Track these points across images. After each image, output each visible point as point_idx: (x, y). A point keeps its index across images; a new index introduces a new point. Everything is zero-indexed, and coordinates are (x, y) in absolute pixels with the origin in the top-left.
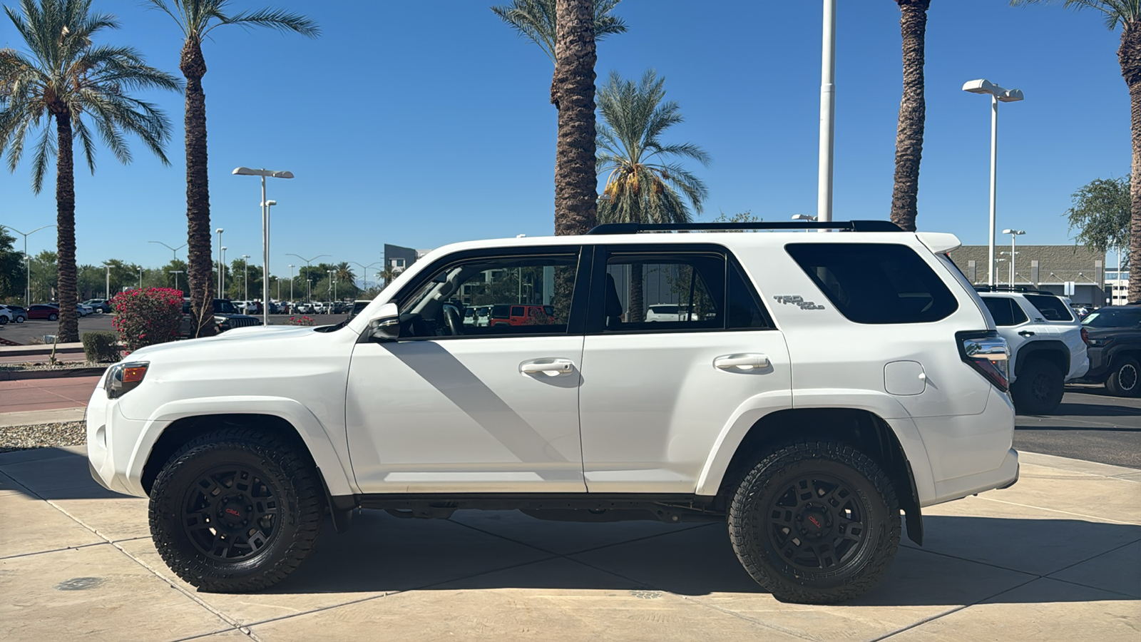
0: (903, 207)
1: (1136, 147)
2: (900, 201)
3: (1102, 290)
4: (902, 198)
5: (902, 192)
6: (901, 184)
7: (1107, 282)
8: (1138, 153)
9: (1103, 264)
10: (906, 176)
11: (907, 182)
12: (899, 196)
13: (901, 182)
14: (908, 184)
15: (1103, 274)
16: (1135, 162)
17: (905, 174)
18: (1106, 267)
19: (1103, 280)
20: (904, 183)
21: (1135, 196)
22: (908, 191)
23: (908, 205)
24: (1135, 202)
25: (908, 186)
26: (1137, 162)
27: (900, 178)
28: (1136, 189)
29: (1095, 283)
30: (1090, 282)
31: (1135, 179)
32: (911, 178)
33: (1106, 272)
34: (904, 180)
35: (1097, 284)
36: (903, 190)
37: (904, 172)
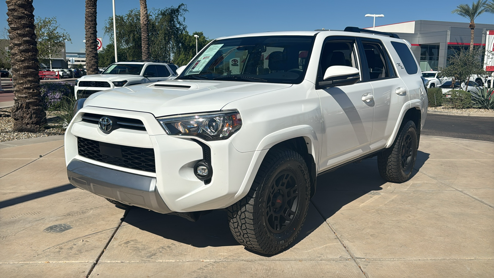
0: (92, 21)
1: (142, 3)
2: (90, 18)
3: (65, 62)
4: (91, 16)
5: (91, 14)
6: (90, 10)
7: (67, 58)
8: (143, 6)
9: (65, 50)
10: (92, 6)
11: (93, 9)
12: (90, 15)
13: (90, 8)
14: (94, 10)
15: (65, 55)
16: (142, 10)
17: (92, 5)
18: (66, 52)
19: (65, 57)
20: (91, 9)
21: (143, 24)
22: (93, 14)
23: (94, 20)
24: (143, 27)
25: (94, 11)
26: (143, 10)
27: (89, 6)
28: (143, 21)
29: (62, 59)
30: (60, 58)
31: (142, 17)
32: (94, 7)
33: (66, 54)
34: (92, 8)
35: (63, 59)
36: (91, 13)
37: (91, 4)
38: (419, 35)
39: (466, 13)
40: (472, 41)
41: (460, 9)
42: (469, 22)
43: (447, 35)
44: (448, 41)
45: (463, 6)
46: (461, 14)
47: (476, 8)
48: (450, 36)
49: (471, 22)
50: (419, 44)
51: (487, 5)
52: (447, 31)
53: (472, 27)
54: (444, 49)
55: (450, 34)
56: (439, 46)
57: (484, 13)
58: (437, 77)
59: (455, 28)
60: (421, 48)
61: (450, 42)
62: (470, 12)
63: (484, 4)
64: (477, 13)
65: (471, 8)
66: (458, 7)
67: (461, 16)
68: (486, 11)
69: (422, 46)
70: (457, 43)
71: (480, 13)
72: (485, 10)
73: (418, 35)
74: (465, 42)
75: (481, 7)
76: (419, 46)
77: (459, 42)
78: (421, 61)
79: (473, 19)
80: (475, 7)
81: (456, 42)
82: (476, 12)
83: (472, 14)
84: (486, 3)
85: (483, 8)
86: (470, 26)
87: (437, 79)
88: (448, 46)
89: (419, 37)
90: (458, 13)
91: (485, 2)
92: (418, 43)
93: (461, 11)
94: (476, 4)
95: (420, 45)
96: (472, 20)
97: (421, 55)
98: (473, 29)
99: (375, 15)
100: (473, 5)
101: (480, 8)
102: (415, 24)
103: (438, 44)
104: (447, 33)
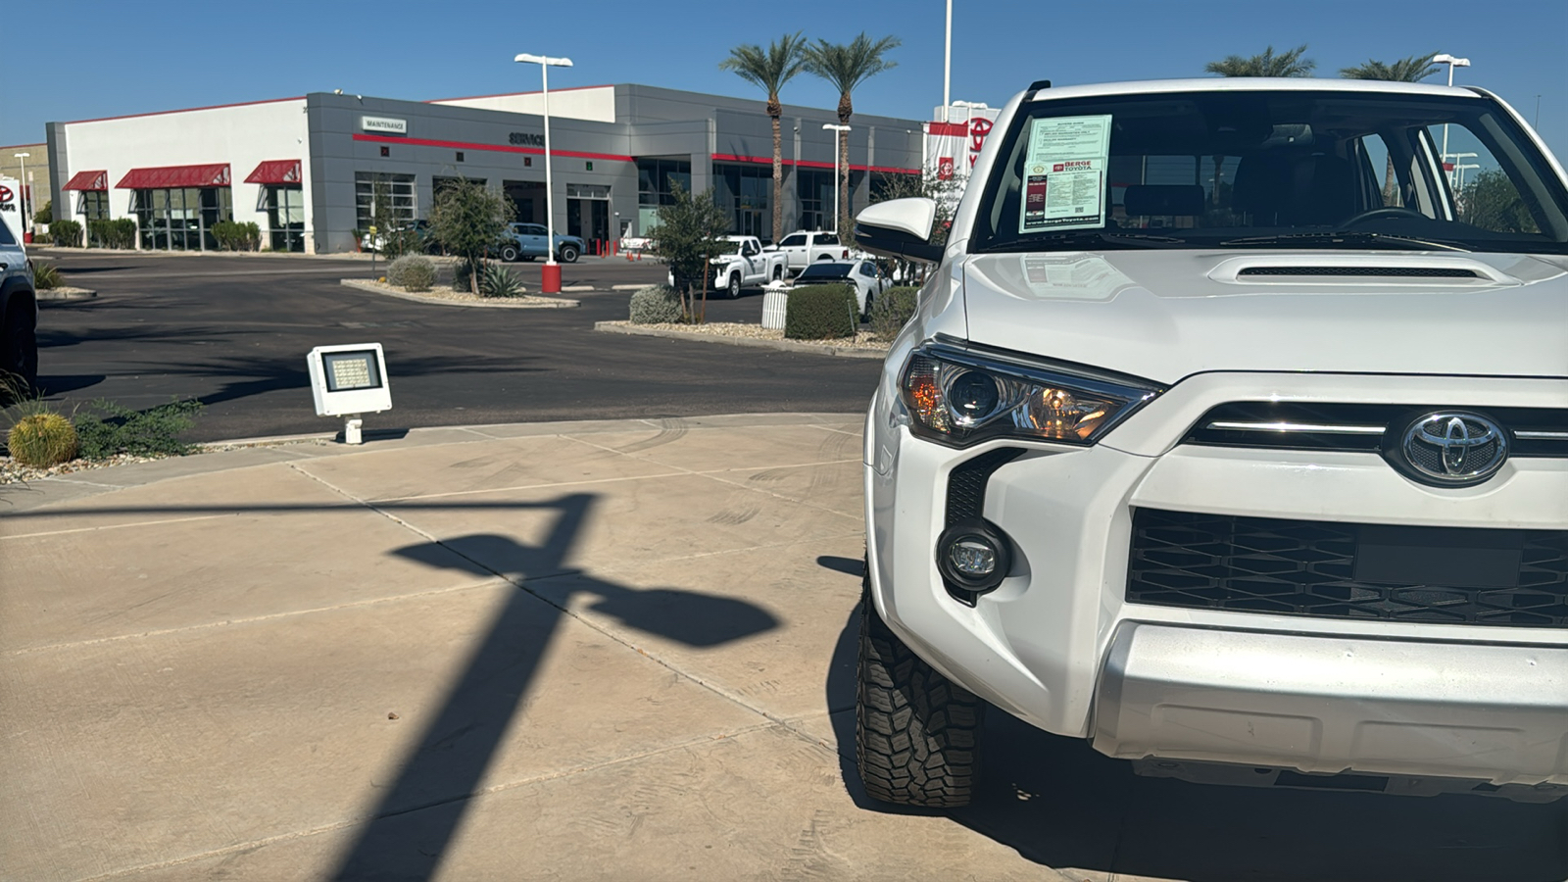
38: (629, 130)
39: (756, 71)
40: (777, 151)
41: (739, 60)
42: (766, 99)
43: (707, 132)
44: (713, 149)
45: (748, 51)
46: (743, 74)
47: (779, 60)
48: (715, 134)
49: (771, 98)
50: (634, 154)
51: (806, 51)
52: (707, 121)
53: (774, 111)
54: (704, 172)
55: (715, 130)
56: (689, 163)
57: (801, 76)
58: (745, 254)
59: (729, 113)
60: (640, 168)
61: (717, 154)
62: (768, 70)
63: (799, 47)
64: (784, 75)
65: (767, 55)
66: (732, 52)
67: (744, 79)
68: (806, 68)
69: (643, 163)
70: (737, 157)
71: (791, 72)
72: (802, 65)
73: (628, 128)
74: (757, 153)
75: (792, 56)
76: (633, 164)
77: (741, 152)
78: (641, 207)
79: (775, 89)
80: (777, 56)
81: (732, 152)
82: (781, 68)
83: (772, 75)
84: (804, 47)
85: (796, 60)
86: (770, 109)
87: (744, 260)
88: (714, 165)
89: (630, 136)
90: (737, 68)
91: (801, 43)
92: (627, 153)
93: (743, 66)
94: (778, 47)
95: (634, 158)
96: (773, 92)
97: (640, 189)
98: (777, 117)
99: (544, 57)
100: (773, 50)
101: (790, 58)
102: (616, 96)
103: (685, 159)
104: (707, 127)
